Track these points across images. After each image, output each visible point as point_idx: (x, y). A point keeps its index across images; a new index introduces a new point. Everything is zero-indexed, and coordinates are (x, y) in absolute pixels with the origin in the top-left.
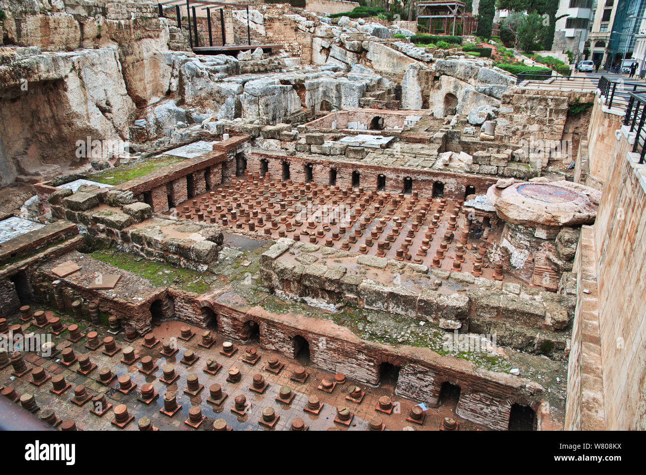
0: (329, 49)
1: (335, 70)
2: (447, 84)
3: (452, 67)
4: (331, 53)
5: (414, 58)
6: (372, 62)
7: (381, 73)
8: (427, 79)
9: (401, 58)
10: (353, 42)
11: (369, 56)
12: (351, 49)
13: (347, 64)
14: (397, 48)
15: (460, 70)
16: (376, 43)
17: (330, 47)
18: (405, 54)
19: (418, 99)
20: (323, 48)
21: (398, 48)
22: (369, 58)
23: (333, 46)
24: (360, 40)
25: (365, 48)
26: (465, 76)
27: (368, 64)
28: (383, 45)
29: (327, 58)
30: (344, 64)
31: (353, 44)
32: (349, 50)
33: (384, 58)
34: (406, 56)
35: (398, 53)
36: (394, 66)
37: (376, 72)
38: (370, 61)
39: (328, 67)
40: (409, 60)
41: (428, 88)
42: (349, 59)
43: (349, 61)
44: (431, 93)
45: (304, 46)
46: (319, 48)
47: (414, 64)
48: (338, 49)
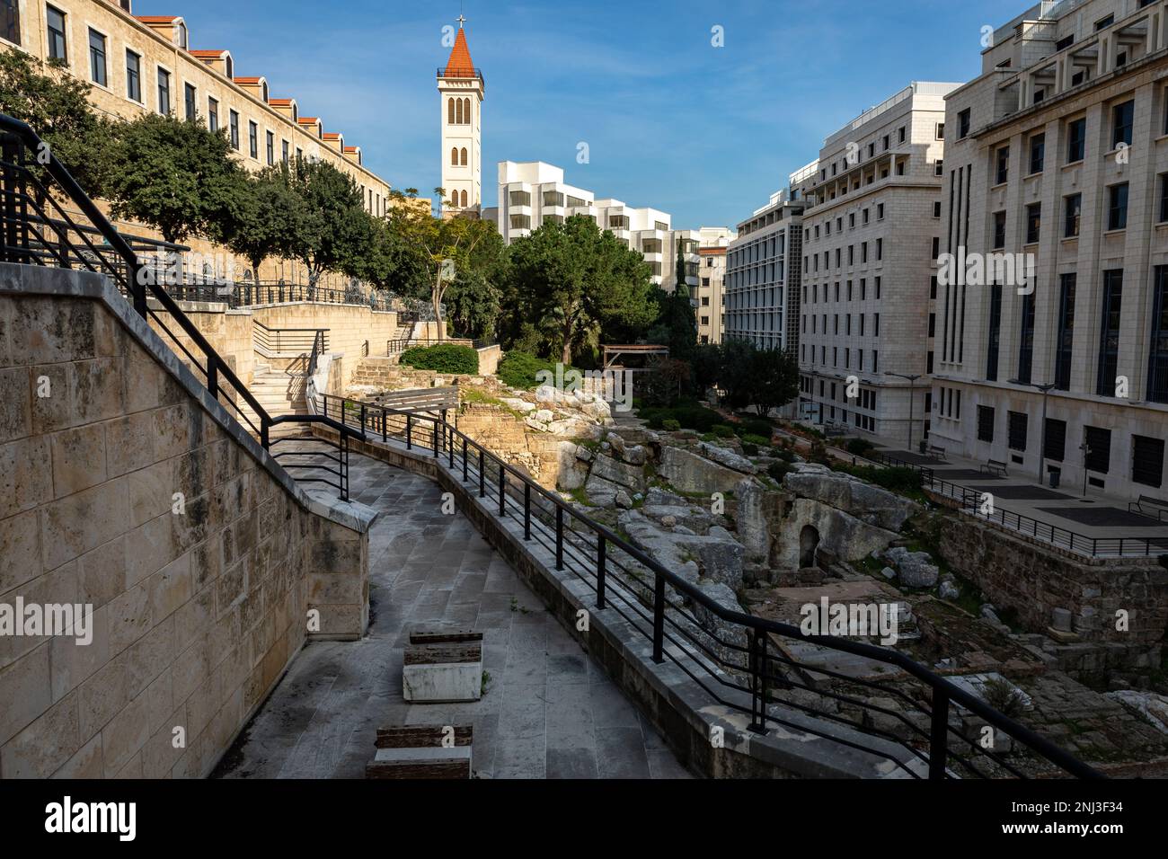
0: (589, 463)
2: (804, 512)
3: (813, 485)
4: (595, 468)
6: (670, 480)
8: (776, 507)
9: (717, 471)
10: (636, 449)
11: (662, 471)
12: (634, 461)
15: (823, 488)
16: (676, 449)
17: (592, 458)
19: (763, 540)
20: (579, 460)
22: (663, 474)
23: (599, 455)
26: (830, 496)
28: (687, 451)
30: (622, 487)
31: (635, 455)
32: (628, 463)
33: (690, 474)
35: (712, 463)
36: (707, 486)
38: (666, 479)
40: (733, 475)
41: (777, 520)
42: (631, 478)
43: (631, 481)
44: (783, 529)
45: (544, 459)
46: (570, 461)
47: (747, 482)
48: (608, 461)
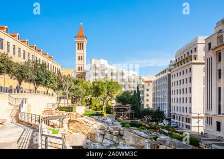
0: (104, 135)
3: (165, 141)
4: (105, 137)
8: (154, 147)
9: (139, 138)
11: (124, 138)
14: (135, 133)
15: (168, 142)
16: (127, 132)
20: (101, 134)
23: (106, 133)
24: (119, 131)
25: (122, 134)
26: (169, 145)
28: (130, 132)
29: (103, 139)
31: (116, 133)
32: (114, 135)
33: (131, 138)
34: (141, 137)
35: (137, 136)
36: (136, 142)
38: (124, 140)
43: (115, 140)
45: (91, 134)
46: (98, 135)
47: (147, 141)
48: (109, 135)
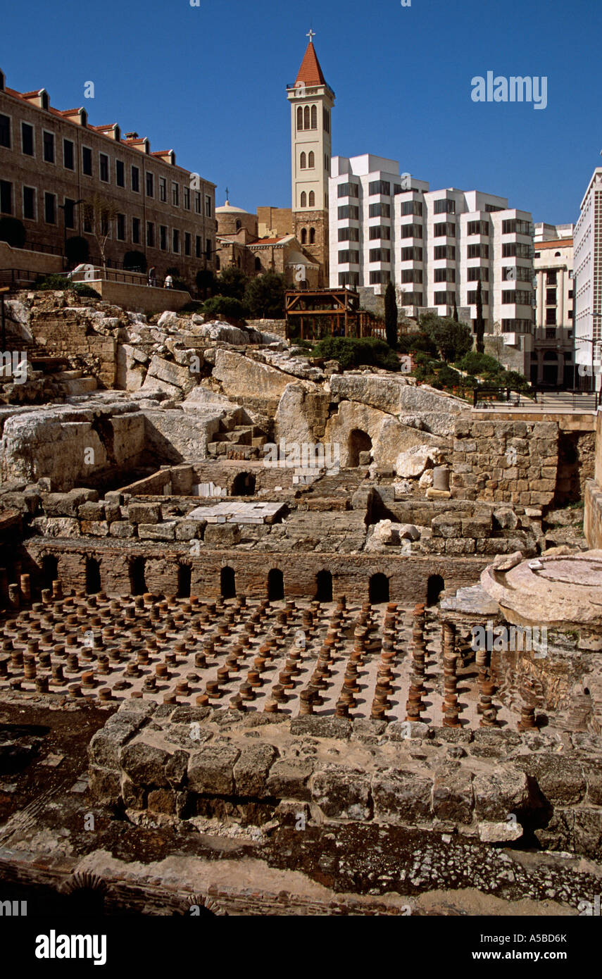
1: (161, 397)
2: (350, 416)
3: (359, 386)
4: (151, 370)
5: (292, 374)
6: (223, 384)
7: (239, 400)
8: (319, 408)
10: (187, 351)
11: (216, 373)
13: (180, 387)
14: (263, 361)
15: (370, 391)
16: (227, 352)
17: (149, 361)
18: (277, 368)
20: (137, 362)
21: (265, 358)
22: (217, 377)
23: (154, 358)
24: (199, 348)
25: (210, 360)
26: (380, 400)
27: (216, 386)
28: (240, 355)
29: (144, 379)
30: (174, 387)
31: (185, 357)
32: (181, 365)
34: (279, 372)
35: (265, 367)
36: (260, 389)
37: (232, 400)
39: (147, 394)
40: (285, 378)
41: (320, 422)
42: (183, 379)
43: (182, 382)
44: (326, 430)
45: (102, 360)
46: (129, 363)
48: (163, 363)
